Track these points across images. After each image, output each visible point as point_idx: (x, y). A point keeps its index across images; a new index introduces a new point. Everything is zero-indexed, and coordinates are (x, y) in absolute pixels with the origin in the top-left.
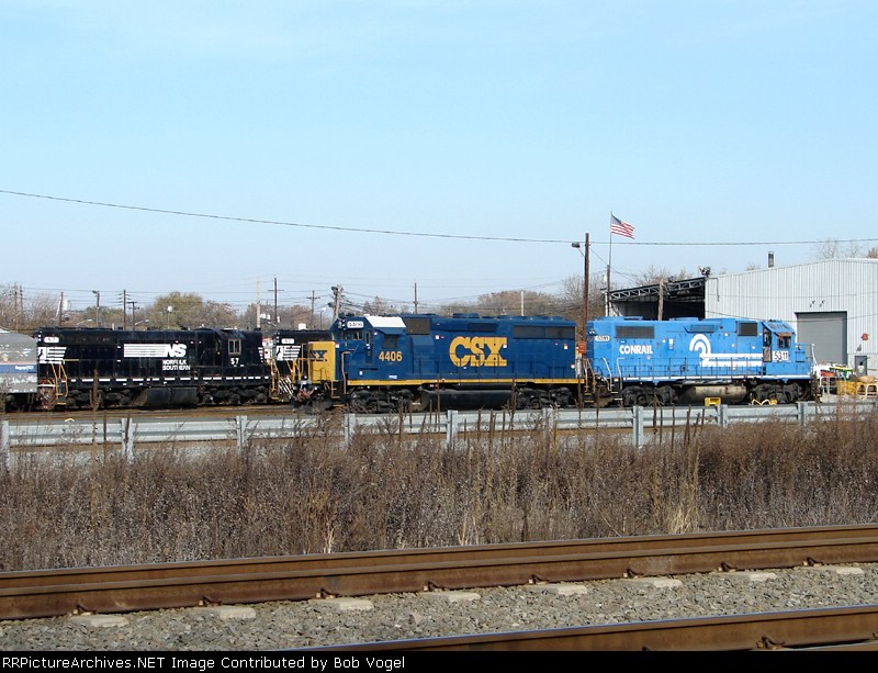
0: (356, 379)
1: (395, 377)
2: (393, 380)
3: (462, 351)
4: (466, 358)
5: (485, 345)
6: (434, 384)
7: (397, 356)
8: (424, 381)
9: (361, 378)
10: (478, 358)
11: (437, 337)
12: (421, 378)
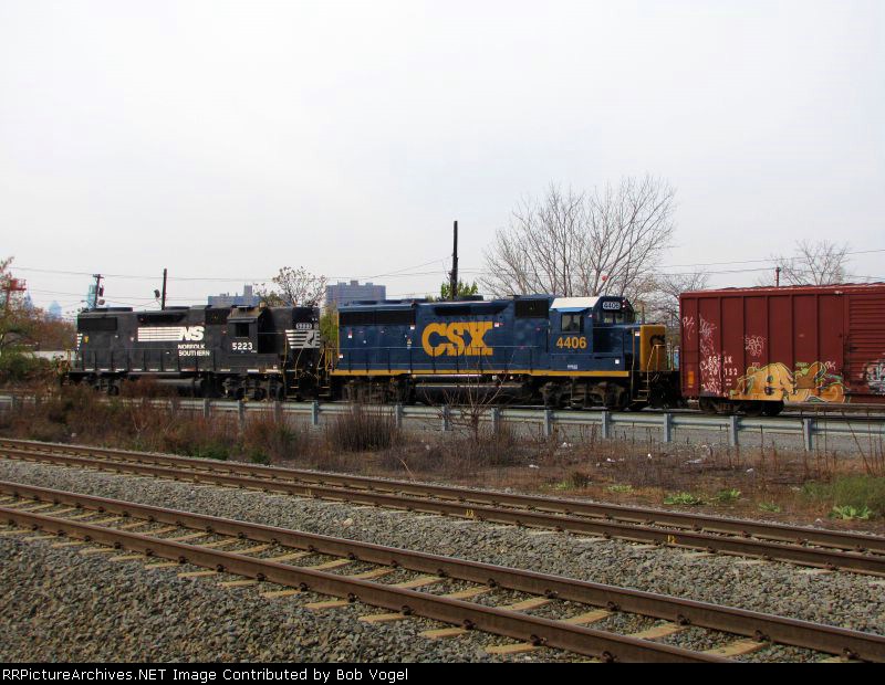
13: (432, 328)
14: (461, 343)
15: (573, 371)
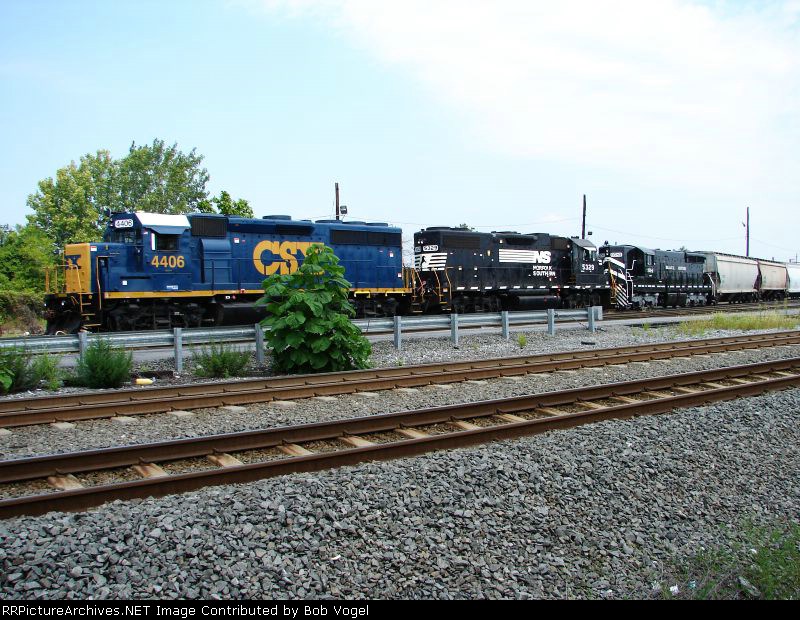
0: (116, 291)
1: (176, 287)
2: (173, 291)
3: (269, 258)
4: (275, 265)
5: (299, 251)
6: (231, 295)
7: (178, 261)
8: (216, 292)
9: (125, 289)
10: (289, 265)
11: (237, 241)
12: (212, 288)
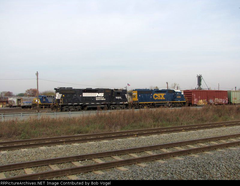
13: (155, 94)
14: (160, 97)
15: (179, 101)
